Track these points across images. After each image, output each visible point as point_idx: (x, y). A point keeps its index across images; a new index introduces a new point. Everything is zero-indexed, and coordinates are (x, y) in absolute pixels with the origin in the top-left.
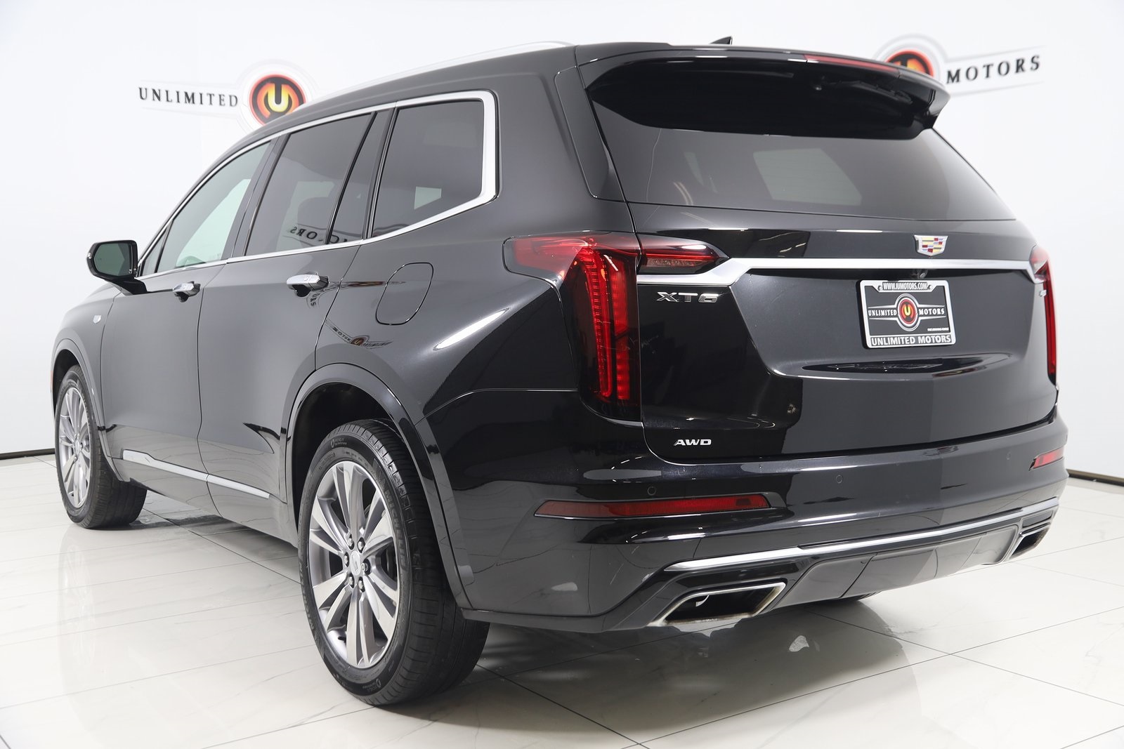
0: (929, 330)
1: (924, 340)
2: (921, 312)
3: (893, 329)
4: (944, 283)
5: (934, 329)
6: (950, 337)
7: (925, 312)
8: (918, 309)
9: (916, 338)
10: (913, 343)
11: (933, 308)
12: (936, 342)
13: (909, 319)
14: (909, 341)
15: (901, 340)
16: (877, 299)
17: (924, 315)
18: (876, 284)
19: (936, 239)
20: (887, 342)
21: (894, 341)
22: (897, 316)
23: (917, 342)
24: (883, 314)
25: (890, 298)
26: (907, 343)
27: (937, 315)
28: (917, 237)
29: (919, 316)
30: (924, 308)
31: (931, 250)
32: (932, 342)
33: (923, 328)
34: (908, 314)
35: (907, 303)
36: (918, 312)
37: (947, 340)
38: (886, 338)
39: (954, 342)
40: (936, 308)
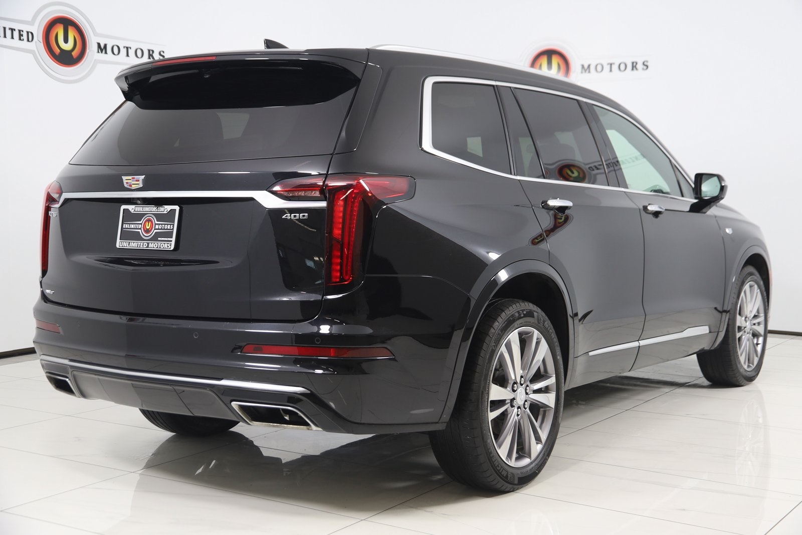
0: (159, 239)
1: (153, 246)
2: (157, 227)
3: (136, 236)
4: (177, 208)
5: (163, 239)
6: (170, 245)
7: (159, 226)
8: (155, 224)
9: (148, 244)
10: (145, 247)
11: (165, 224)
12: (160, 248)
13: (147, 231)
14: (142, 245)
15: (138, 244)
16: (130, 217)
17: (158, 229)
18: (131, 208)
19: (133, 178)
20: (129, 245)
21: (134, 245)
22: (140, 229)
23: (148, 247)
24: (132, 227)
25: (138, 217)
26: (141, 246)
27: (167, 229)
28: (124, 178)
29: (155, 229)
30: (159, 224)
31: (131, 186)
32: (157, 248)
33: (155, 238)
34: (148, 228)
35: (149, 220)
36: (155, 227)
37: (168, 247)
38: (129, 242)
39: (172, 248)
40: (168, 225)
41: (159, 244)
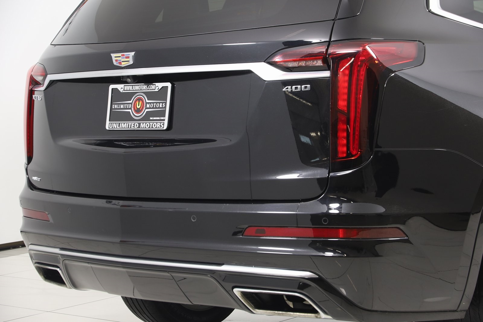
0: (151, 118)
1: (144, 126)
2: (148, 106)
3: (127, 117)
4: (169, 85)
5: (155, 118)
6: (163, 125)
8: (146, 103)
9: (139, 124)
10: (136, 128)
11: (156, 103)
12: (152, 128)
13: (138, 111)
15: (129, 125)
16: (118, 96)
17: (150, 108)
18: (120, 87)
19: (123, 55)
20: (119, 126)
21: (124, 126)
22: (131, 109)
23: (139, 127)
24: (122, 107)
25: (128, 96)
26: (132, 127)
27: (159, 108)
28: (113, 55)
29: (146, 108)
30: (150, 103)
31: (120, 63)
32: (149, 128)
33: (146, 118)
34: (138, 107)
35: (139, 99)
36: (146, 106)
37: (161, 126)
38: (119, 124)
39: (165, 127)
40: (159, 103)
41: (151, 124)
